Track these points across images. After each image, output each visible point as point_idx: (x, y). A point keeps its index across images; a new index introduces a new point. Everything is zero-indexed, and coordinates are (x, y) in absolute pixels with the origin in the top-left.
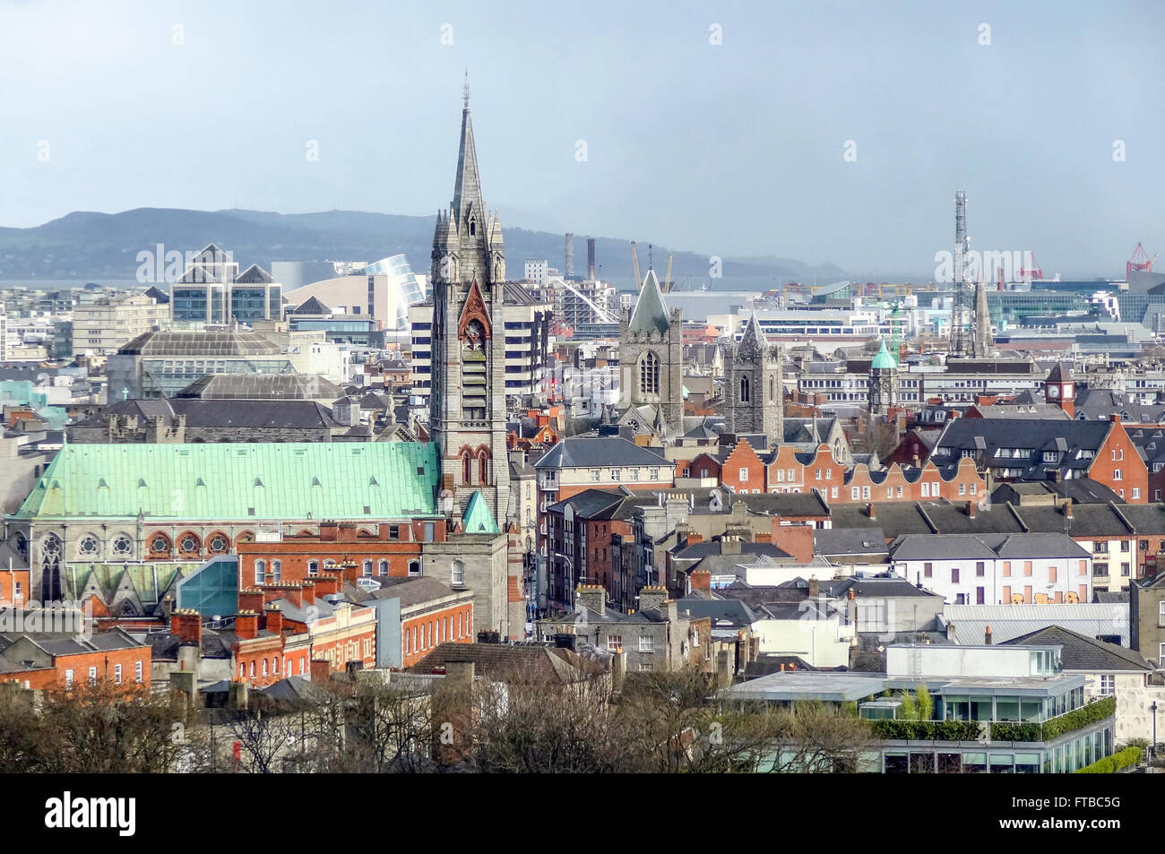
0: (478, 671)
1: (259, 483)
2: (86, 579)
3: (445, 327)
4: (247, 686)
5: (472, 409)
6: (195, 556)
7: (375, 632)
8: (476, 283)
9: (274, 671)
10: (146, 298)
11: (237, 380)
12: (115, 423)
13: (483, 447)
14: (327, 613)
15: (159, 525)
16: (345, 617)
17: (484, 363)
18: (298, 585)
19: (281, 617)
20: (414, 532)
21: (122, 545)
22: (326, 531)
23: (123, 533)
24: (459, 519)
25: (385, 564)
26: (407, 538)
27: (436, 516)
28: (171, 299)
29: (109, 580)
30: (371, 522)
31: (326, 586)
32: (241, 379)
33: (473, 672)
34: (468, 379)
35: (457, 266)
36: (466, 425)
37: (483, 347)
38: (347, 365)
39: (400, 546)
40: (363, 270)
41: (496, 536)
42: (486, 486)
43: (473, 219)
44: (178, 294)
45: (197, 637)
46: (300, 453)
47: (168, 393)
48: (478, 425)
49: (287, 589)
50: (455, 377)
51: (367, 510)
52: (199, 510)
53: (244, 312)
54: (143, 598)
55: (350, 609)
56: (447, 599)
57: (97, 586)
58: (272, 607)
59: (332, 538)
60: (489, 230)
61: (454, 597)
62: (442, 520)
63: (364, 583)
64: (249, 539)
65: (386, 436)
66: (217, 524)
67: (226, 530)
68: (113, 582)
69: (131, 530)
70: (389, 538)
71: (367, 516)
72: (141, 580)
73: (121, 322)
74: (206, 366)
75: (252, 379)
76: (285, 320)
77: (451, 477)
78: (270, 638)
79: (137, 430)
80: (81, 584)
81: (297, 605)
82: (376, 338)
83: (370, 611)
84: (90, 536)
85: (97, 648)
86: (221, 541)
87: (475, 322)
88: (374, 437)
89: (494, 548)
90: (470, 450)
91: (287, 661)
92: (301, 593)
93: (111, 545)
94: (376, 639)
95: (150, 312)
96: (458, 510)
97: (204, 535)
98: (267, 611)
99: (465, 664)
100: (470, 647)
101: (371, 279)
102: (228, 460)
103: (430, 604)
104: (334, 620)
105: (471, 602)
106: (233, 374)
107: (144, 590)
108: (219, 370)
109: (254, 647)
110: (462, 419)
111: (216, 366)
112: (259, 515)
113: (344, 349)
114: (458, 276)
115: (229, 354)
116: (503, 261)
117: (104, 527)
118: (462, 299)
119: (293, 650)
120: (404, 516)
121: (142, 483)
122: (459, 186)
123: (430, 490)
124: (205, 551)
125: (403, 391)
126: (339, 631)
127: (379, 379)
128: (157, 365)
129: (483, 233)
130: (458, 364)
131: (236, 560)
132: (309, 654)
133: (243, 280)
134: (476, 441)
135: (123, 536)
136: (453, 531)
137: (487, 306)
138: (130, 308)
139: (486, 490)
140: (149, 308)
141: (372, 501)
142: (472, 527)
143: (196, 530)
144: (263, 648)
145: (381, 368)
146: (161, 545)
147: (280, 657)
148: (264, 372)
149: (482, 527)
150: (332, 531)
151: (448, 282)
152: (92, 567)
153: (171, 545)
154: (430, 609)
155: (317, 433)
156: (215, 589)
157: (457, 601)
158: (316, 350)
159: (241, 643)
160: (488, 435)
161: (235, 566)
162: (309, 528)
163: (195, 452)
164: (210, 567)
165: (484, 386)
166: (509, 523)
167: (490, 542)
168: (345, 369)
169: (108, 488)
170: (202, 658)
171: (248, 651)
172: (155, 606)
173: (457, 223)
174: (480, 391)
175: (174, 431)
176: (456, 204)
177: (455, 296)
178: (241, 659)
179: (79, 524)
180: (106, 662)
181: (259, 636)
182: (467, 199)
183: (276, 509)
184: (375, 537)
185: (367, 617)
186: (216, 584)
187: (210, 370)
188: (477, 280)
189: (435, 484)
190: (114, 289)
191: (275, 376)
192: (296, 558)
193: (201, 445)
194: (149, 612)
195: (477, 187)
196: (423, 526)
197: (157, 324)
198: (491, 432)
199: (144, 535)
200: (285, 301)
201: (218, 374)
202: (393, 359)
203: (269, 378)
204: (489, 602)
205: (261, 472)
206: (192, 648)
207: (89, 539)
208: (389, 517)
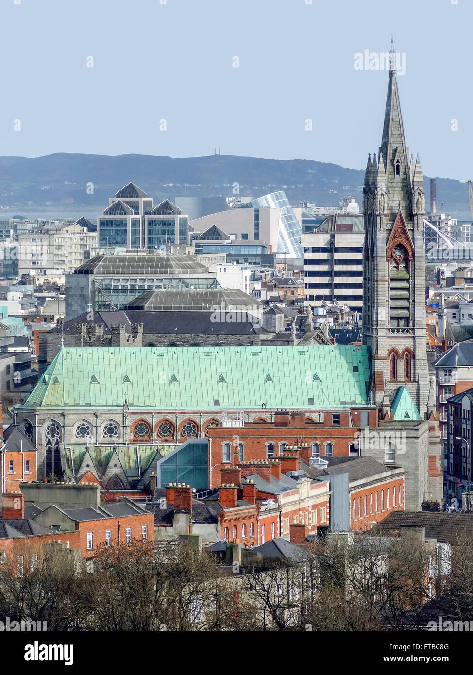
0: (428, 535)
1: (222, 379)
2: (82, 458)
3: (375, 250)
4: (241, 546)
5: (398, 318)
6: (170, 439)
7: (329, 502)
8: (400, 214)
9: (251, 534)
10: (78, 228)
11: (173, 295)
12: (85, 330)
13: (407, 350)
14: (290, 486)
15: (141, 413)
16: (305, 488)
17: (408, 280)
18: (267, 463)
19: (255, 490)
20: (353, 420)
21: (110, 430)
22: (280, 418)
23: (111, 420)
24: (388, 409)
25: (330, 445)
26: (347, 424)
27: (369, 406)
28: (98, 228)
29: (101, 459)
30: (315, 411)
31: (288, 464)
32: (177, 294)
33: (424, 535)
34: (395, 293)
35: (385, 200)
36: (393, 331)
37: (407, 267)
38: (248, 282)
39: (342, 431)
40: (250, 203)
41: (419, 422)
42: (410, 381)
43: (398, 161)
44: (103, 224)
45: (189, 506)
46: (256, 354)
47: (116, 305)
48: (403, 331)
49: (258, 466)
50: (384, 292)
51: (311, 401)
52: (174, 401)
53: (158, 238)
54: (129, 474)
55: (310, 483)
56: (384, 475)
57: (91, 464)
58: (248, 481)
59: (285, 424)
60: (411, 171)
61: (389, 473)
62: (374, 409)
63: (315, 461)
64: (217, 425)
65: (306, 341)
66: (189, 413)
67: (196, 418)
68: (103, 461)
69: (119, 418)
70: (333, 425)
71: (311, 406)
72: (126, 458)
73: (58, 247)
74: (147, 283)
75: (186, 294)
76: (191, 245)
77: (381, 374)
78: (248, 507)
79: (103, 336)
80: (78, 462)
81: (267, 479)
82: (268, 259)
83: (325, 485)
84: (84, 423)
85: (111, 515)
86: (192, 427)
87: (400, 246)
88: (296, 341)
89: (420, 432)
90: (396, 352)
91: (261, 525)
92: (270, 469)
93: (101, 430)
94: (330, 508)
95: (82, 239)
96: (387, 401)
97: (178, 422)
98: (243, 484)
99: (417, 528)
100: (417, 514)
101: (257, 211)
102: (196, 360)
103: (371, 479)
104: (298, 492)
105: (403, 477)
106: (170, 290)
107: (130, 467)
108: (158, 287)
109: (236, 514)
110: (389, 326)
111: (155, 283)
112: (223, 406)
113: (246, 269)
114: (386, 209)
115: (166, 273)
116: (423, 196)
117: (96, 415)
118: (389, 227)
119: (266, 516)
120: (342, 406)
121: (127, 379)
122: (386, 134)
123: (363, 385)
124: (178, 435)
125: (296, 303)
126: (302, 501)
127: (275, 293)
128: (107, 282)
129: (406, 173)
130: (386, 281)
131: (206, 442)
132: (278, 519)
133: (157, 212)
134: (401, 344)
135: (112, 423)
136: (383, 419)
137: (410, 233)
138: (66, 236)
139: (410, 384)
140: (82, 235)
141: (316, 393)
142: (399, 415)
143: (171, 418)
144: (242, 515)
145: (275, 285)
146: (143, 430)
147: (255, 523)
148: (195, 288)
149: (407, 415)
150: (284, 419)
151: (378, 213)
152: (87, 448)
153: (151, 430)
154: (371, 483)
155: (249, 338)
156: (190, 467)
157: (392, 476)
158: (223, 270)
159: (226, 510)
160: (411, 340)
161: (205, 447)
162: (264, 416)
163: (170, 353)
164: (185, 449)
165: (408, 299)
166: (430, 412)
167: (416, 428)
168: (246, 285)
169: (99, 383)
170: (193, 523)
171: (231, 517)
172: (139, 481)
173: (385, 165)
174: (404, 303)
175: (134, 337)
176: (384, 148)
177: (383, 225)
178: (225, 524)
179: (75, 413)
180: (119, 526)
181: (238, 505)
182: (393, 145)
183: (236, 400)
184: (319, 423)
185: (323, 489)
186: (189, 462)
187: (150, 287)
188: (402, 211)
189: (368, 380)
190: (44, 220)
191: (205, 291)
192: (256, 441)
193: (174, 349)
194: (134, 485)
195: (402, 135)
196: (359, 415)
197: (88, 249)
198: (414, 337)
199: (129, 421)
200: (192, 229)
201: (157, 290)
202: (285, 277)
203: (200, 292)
204: (416, 477)
205: (224, 371)
206: (185, 515)
207: (83, 425)
208: (330, 407)
